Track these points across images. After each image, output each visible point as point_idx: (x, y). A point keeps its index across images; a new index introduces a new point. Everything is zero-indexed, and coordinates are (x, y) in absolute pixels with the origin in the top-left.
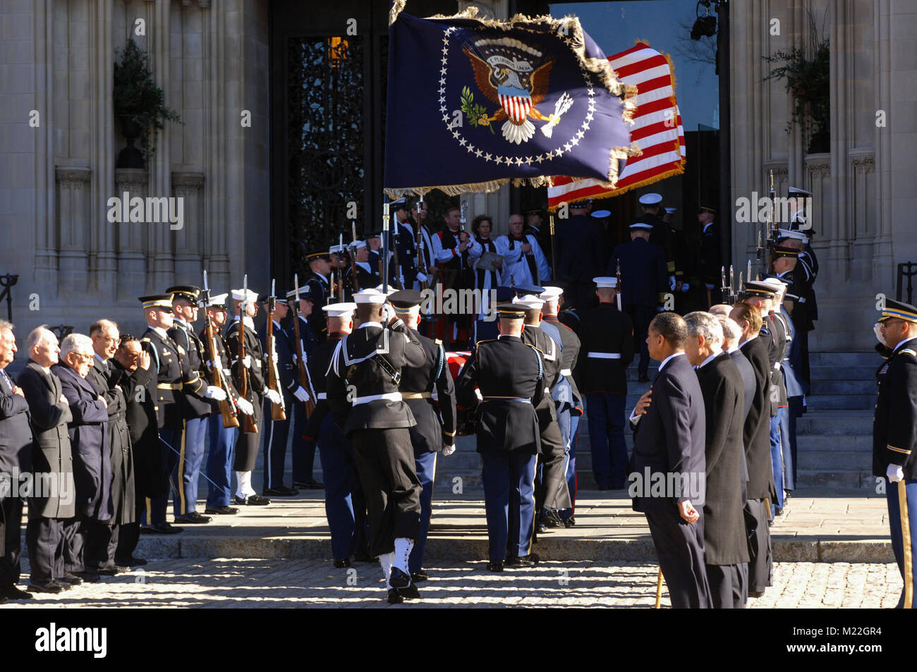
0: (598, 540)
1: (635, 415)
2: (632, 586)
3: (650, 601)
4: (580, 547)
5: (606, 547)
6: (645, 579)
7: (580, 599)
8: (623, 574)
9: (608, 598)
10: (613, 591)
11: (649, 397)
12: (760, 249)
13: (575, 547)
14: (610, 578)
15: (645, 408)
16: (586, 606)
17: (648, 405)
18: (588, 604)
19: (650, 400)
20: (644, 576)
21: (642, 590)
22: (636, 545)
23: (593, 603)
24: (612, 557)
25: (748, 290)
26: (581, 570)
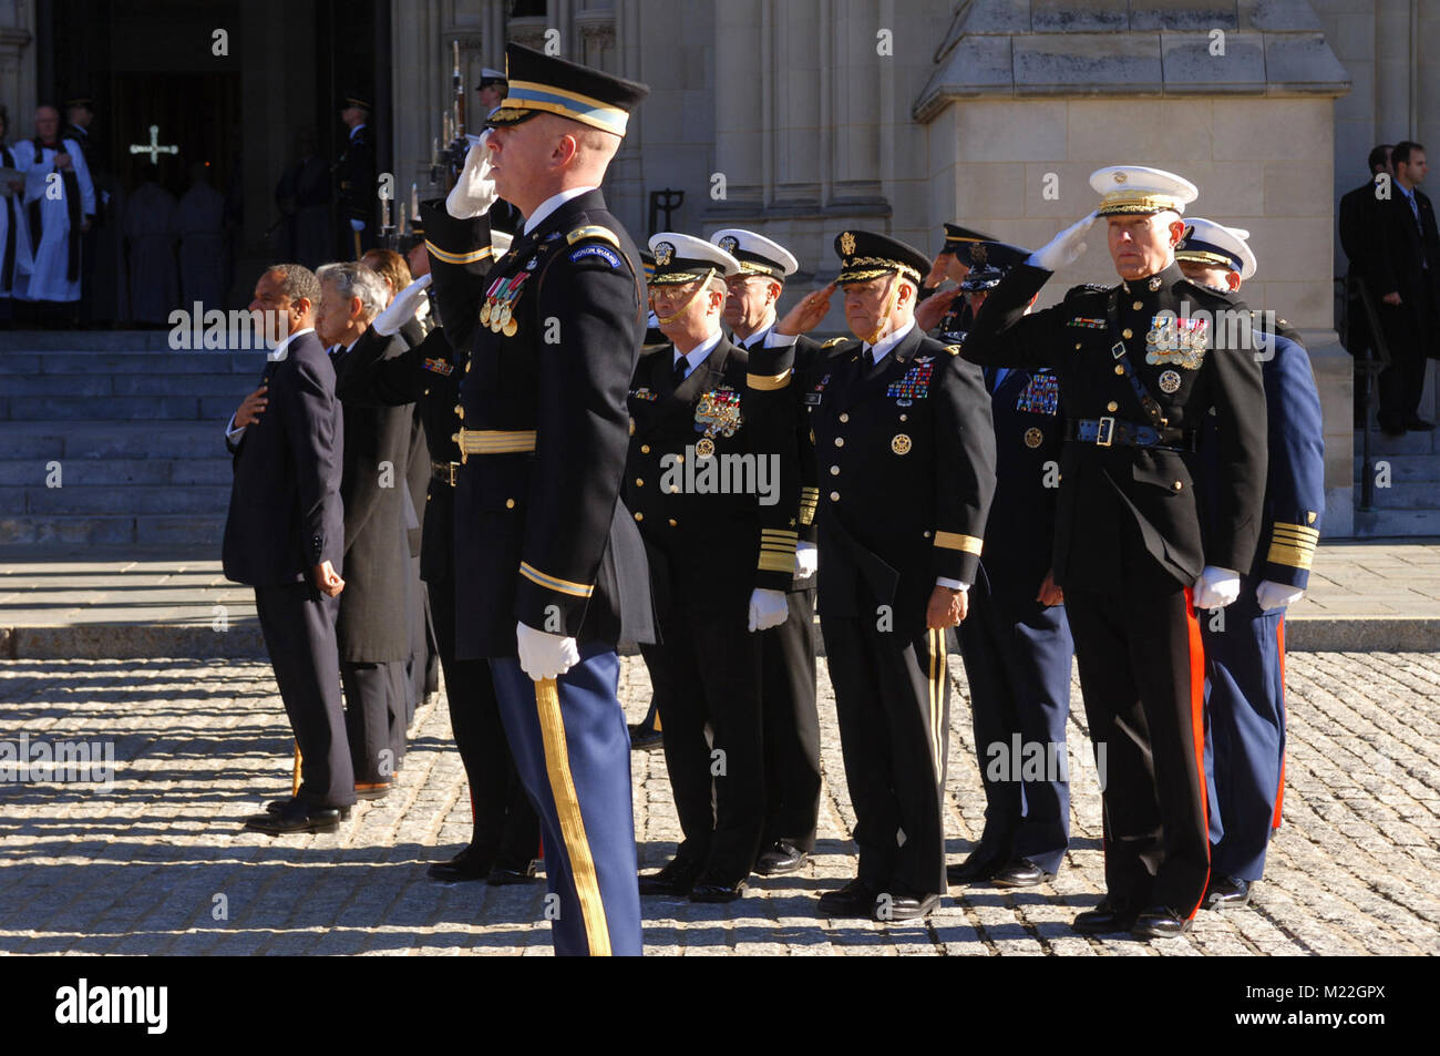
0: (181, 626)
1: (234, 428)
2: (234, 698)
3: (263, 720)
4: (153, 638)
5: (193, 637)
6: (256, 687)
7: (150, 719)
8: (220, 679)
9: (195, 718)
10: (204, 706)
11: (262, 396)
12: (435, 168)
13: (143, 638)
14: (200, 686)
15: (256, 415)
16: (160, 731)
17: (263, 409)
18: (164, 727)
19: (266, 401)
20: (254, 682)
21: (249, 703)
22: (242, 632)
23: (174, 725)
24: (202, 652)
25: (416, 232)
26: (153, 674)
